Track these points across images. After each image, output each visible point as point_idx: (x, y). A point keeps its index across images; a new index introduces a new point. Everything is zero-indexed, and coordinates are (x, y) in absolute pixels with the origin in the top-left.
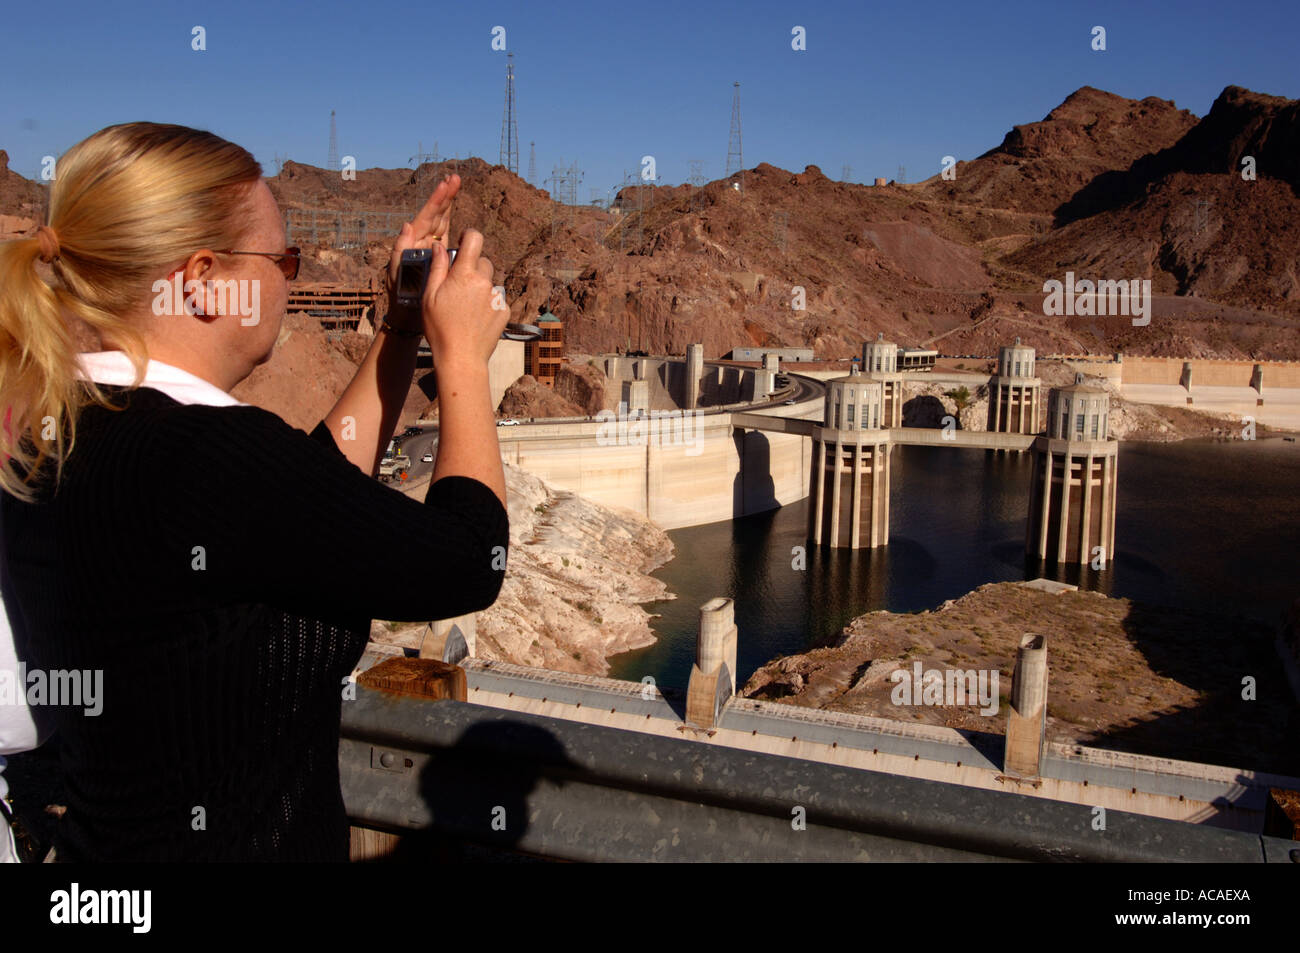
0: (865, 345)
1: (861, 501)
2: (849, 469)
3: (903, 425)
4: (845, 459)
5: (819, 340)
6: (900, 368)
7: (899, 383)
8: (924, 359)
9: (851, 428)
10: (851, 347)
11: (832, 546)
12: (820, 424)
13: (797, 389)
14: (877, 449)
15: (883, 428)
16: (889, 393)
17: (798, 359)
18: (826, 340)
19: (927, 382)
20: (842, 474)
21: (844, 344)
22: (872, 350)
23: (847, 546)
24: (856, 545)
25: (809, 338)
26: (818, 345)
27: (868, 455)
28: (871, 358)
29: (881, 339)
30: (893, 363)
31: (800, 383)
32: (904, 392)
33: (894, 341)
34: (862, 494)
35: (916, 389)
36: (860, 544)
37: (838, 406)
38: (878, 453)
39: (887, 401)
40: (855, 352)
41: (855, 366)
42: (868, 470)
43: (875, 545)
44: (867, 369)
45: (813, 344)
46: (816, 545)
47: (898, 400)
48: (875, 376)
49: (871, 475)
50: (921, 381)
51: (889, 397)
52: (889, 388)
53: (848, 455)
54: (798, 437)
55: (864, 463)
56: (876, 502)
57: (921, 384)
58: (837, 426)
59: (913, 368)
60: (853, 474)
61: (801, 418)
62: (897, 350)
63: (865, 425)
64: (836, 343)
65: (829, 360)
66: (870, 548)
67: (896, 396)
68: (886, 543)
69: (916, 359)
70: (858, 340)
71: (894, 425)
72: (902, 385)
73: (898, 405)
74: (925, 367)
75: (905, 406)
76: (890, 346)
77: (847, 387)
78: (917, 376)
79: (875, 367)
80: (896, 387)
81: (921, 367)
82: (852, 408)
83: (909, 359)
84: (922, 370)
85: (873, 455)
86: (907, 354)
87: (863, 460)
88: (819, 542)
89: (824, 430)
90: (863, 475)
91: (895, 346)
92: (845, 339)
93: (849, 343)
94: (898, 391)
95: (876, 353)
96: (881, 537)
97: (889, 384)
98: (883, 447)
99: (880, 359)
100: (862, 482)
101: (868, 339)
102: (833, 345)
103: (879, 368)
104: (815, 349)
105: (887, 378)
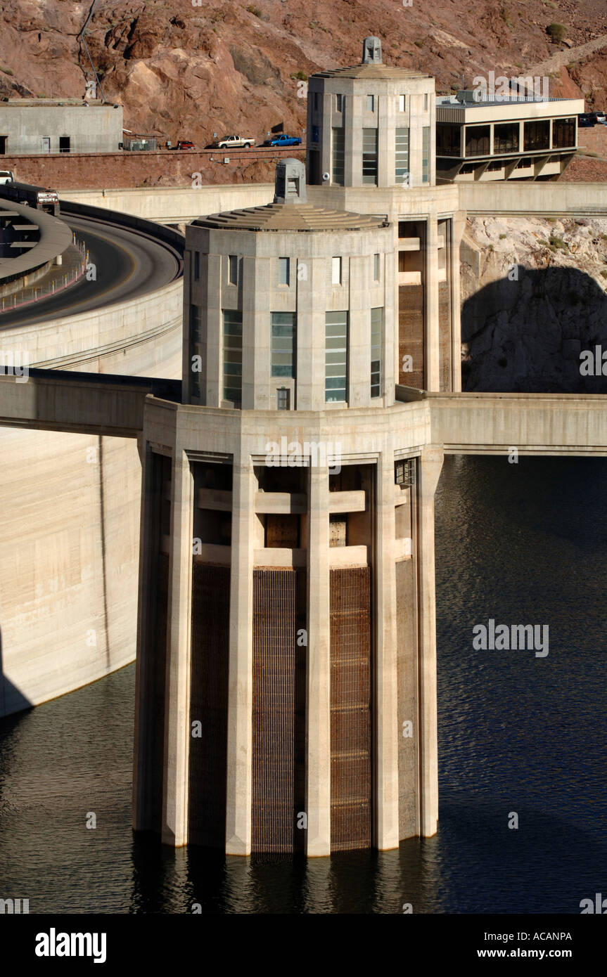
0: (317, 82)
1: (335, 674)
2: (283, 558)
3: (466, 387)
4: (267, 519)
5: (141, 71)
6: (448, 168)
7: (446, 223)
8: (537, 129)
9: (287, 400)
10: (261, 92)
11: (230, 849)
12: (167, 389)
13: (71, 261)
14: (386, 476)
15: (403, 396)
16: (409, 261)
17: (65, 143)
18: (170, 70)
19: (548, 218)
20: (259, 575)
21: (236, 83)
22: (342, 104)
23: (289, 848)
24: (320, 843)
25: (103, 64)
26: (140, 90)
27: (354, 501)
28: (341, 134)
29: (377, 61)
30: (423, 149)
31: (80, 236)
32: (469, 257)
33: (422, 68)
34: (336, 649)
35: (508, 245)
36: (334, 839)
37: (235, 319)
38: (391, 493)
39: (405, 291)
40: (281, 113)
41: (296, 168)
42: (356, 557)
43: (390, 839)
44: (329, 175)
45: (122, 85)
46: (172, 847)
47: (446, 288)
48: (358, 199)
49: (368, 577)
50: (527, 214)
51: (413, 278)
52: (412, 245)
53: (281, 503)
54: (85, 443)
55: (341, 531)
56: (389, 678)
57: (527, 226)
58: (235, 394)
59: (496, 166)
60: (301, 572)
61: (84, 369)
62: (435, 101)
63: (340, 388)
64: (204, 77)
65: (185, 144)
66: (374, 851)
67: (437, 274)
68: (431, 828)
69: (506, 132)
70: (289, 66)
71: (434, 384)
72: (459, 233)
73: (445, 307)
74: (539, 161)
75: (466, 306)
76: (406, 86)
77: (266, 248)
78: (513, 196)
79: (356, 165)
80: (436, 239)
81: (525, 163)
82: (287, 324)
83: (479, 133)
84: (529, 171)
85: (372, 501)
86: (474, 116)
87: (335, 518)
88: (181, 836)
89: (183, 411)
90: (338, 577)
91: (429, 86)
92: (240, 63)
93: (253, 78)
94: (447, 256)
95: (360, 116)
96: (412, 806)
97: (412, 228)
98: (408, 467)
99: (374, 134)
100: (336, 603)
101: (323, 59)
102: (196, 88)
103: (371, 168)
104: (129, 105)
105: (404, 208)
